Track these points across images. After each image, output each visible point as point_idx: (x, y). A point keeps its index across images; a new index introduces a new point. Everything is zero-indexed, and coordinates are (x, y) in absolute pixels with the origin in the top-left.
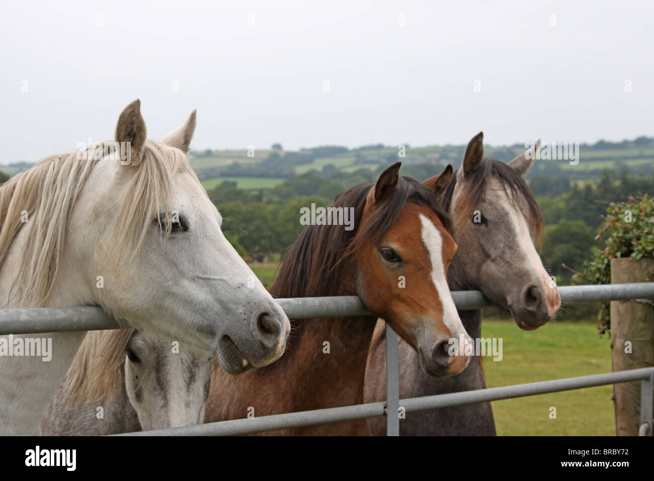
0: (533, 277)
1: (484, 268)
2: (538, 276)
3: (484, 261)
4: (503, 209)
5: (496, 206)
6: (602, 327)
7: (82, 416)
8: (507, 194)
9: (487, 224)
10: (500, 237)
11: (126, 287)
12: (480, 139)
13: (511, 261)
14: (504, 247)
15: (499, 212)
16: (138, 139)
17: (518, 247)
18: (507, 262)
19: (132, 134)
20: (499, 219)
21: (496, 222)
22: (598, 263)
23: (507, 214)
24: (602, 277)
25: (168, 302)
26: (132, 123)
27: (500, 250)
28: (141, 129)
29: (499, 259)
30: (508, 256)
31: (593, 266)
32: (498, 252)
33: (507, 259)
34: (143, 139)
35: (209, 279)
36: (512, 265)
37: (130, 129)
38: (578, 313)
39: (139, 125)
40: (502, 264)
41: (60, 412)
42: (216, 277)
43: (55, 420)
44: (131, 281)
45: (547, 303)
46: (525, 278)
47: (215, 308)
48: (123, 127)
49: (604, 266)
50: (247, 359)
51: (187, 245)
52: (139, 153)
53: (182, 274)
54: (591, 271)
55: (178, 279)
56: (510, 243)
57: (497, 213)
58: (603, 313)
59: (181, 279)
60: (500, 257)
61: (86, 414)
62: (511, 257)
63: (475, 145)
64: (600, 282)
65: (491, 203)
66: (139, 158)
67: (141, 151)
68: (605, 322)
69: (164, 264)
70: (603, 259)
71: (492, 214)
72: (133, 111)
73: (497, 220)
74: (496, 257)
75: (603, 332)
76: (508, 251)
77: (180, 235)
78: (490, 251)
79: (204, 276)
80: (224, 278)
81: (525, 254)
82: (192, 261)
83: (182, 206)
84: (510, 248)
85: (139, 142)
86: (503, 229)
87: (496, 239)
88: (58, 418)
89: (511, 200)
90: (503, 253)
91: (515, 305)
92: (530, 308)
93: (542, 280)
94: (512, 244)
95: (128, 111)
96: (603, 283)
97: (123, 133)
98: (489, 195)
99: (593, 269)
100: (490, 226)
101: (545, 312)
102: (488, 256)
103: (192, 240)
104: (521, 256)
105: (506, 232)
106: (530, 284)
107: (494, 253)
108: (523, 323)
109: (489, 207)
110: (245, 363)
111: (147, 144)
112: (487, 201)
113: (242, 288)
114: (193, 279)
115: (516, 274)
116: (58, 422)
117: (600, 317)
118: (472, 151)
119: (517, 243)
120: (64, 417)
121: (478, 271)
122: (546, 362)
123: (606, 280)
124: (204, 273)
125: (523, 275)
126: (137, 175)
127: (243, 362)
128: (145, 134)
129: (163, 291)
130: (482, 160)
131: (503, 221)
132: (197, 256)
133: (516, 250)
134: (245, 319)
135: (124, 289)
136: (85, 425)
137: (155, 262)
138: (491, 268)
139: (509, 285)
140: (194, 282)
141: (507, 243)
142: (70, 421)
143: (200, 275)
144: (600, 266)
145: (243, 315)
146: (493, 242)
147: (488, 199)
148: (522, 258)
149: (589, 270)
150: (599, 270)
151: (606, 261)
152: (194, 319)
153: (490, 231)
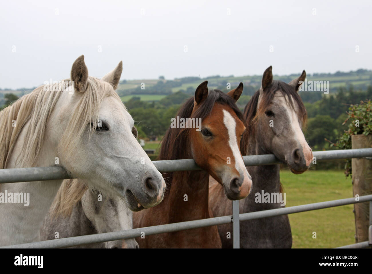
0: (298, 145)
1: (274, 140)
2: (301, 144)
3: (273, 137)
4: (283, 107)
5: (279, 106)
6: (347, 172)
7: (59, 225)
8: (285, 99)
9: (275, 116)
10: (282, 123)
11: (76, 161)
12: (270, 70)
13: (287, 136)
14: (283, 129)
15: (281, 109)
16: (83, 78)
17: (291, 128)
18: (285, 137)
19: (80, 74)
20: (281, 113)
21: (279, 115)
22: (344, 138)
23: (285, 110)
24: (346, 145)
25: (98, 170)
26: (80, 68)
27: (281, 130)
28: (85, 71)
29: (281, 135)
30: (285, 133)
31: (342, 139)
32: (280, 131)
33: (285, 135)
34: (86, 77)
35: (120, 157)
36: (287, 138)
37: (79, 72)
38: (327, 165)
39: (84, 69)
40: (283, 138)
41: (48, 224)
42: (124, 157)
43: (46, 228)
44: (78, 157)
45: (306, 159)
46: (293, 145)
47: (123, 174)
48: (75, 71)
49: (348, 139)
50: (140, 203)
51: (109, 138)
52: (85, 85)
53: (105, 154)
54: (340, 142)
55: (103, 157)
56: (287, 125)
57: (280, 110)
58: (347, 165)
59: (105, 157)
60: (281, 134)
61: (61, 224)
62: (287, 133)
63: (267, 73)
64: (346, 148)
65: (277, 105)
66: (85, 88)
67: (85, 84)
68: (349, 170)
69: (95, 149)
70: (347, 136)
71: (277, 110)
72: (80, 62)
73: (280, 114)
74: (279, 134)
75: (348, 176)
76: (285, 131)
77: (104, 133)
78: (276, 131)
79: (117, 156)
80: (128, 157)
81: (294, 132)
82: (111, 147)
83: (106, 116)
84: (287, 129)
85: (84, 79)
86: (283, 119)
87: (279, 124)
88: (47, 227)
89: (288, 103)
90: (283, 132)
91: (288, 160)
92: (297, 161)
93: (303, 146)
94: (287, 127)
95: (77, 62)
96: (347, 149)
97: (75, 74)
98: (275, 100)
99: (342, 141)
100: (276, 117)
101: (304, 164)
102: (275, 134)
103: (111, 135)
104: (292, 133)
105: (285, 120)
106: (296, 148)
107: (278, 132)
108: (293, 170)
109: (275, 107)
110: (139, 205)
111: (88, 80)
112: (274, 104)
113: (138, 163)
114: (112, 157)
115: (289, 143)
116: (47, 230)
117: (346, 167)
118: (266, 77)
119: (290, 126)
120: (51, 226)
121: (271, 142)
122: (311, 192)
123: (349, 147)
124: (118, 154)
125: (293, 143)
126: (82, 98)
127: (138, 205)
128: (87, 74)
129: (95, 163)
130: (273, 82)
131: (283, 114)
132: (114, 144)
133: (289, 130)
134: (138, 181)
135: (75, 162)
136: (61, 230)
137: (91, 147)
138: (277, 140)
139: (286, 150)
140: (112, 159)
141: (285, 126)
142: (54, 229)
143: (116, 155)
144: (345, 139)
145: (137, 179)
146: (278, 126)
147: (275, 102)
148: (292, 134)
149: (339, 142)
150: (345, 141)
151: (349, 137)
152: (111, 180)
153: (276, 120)
